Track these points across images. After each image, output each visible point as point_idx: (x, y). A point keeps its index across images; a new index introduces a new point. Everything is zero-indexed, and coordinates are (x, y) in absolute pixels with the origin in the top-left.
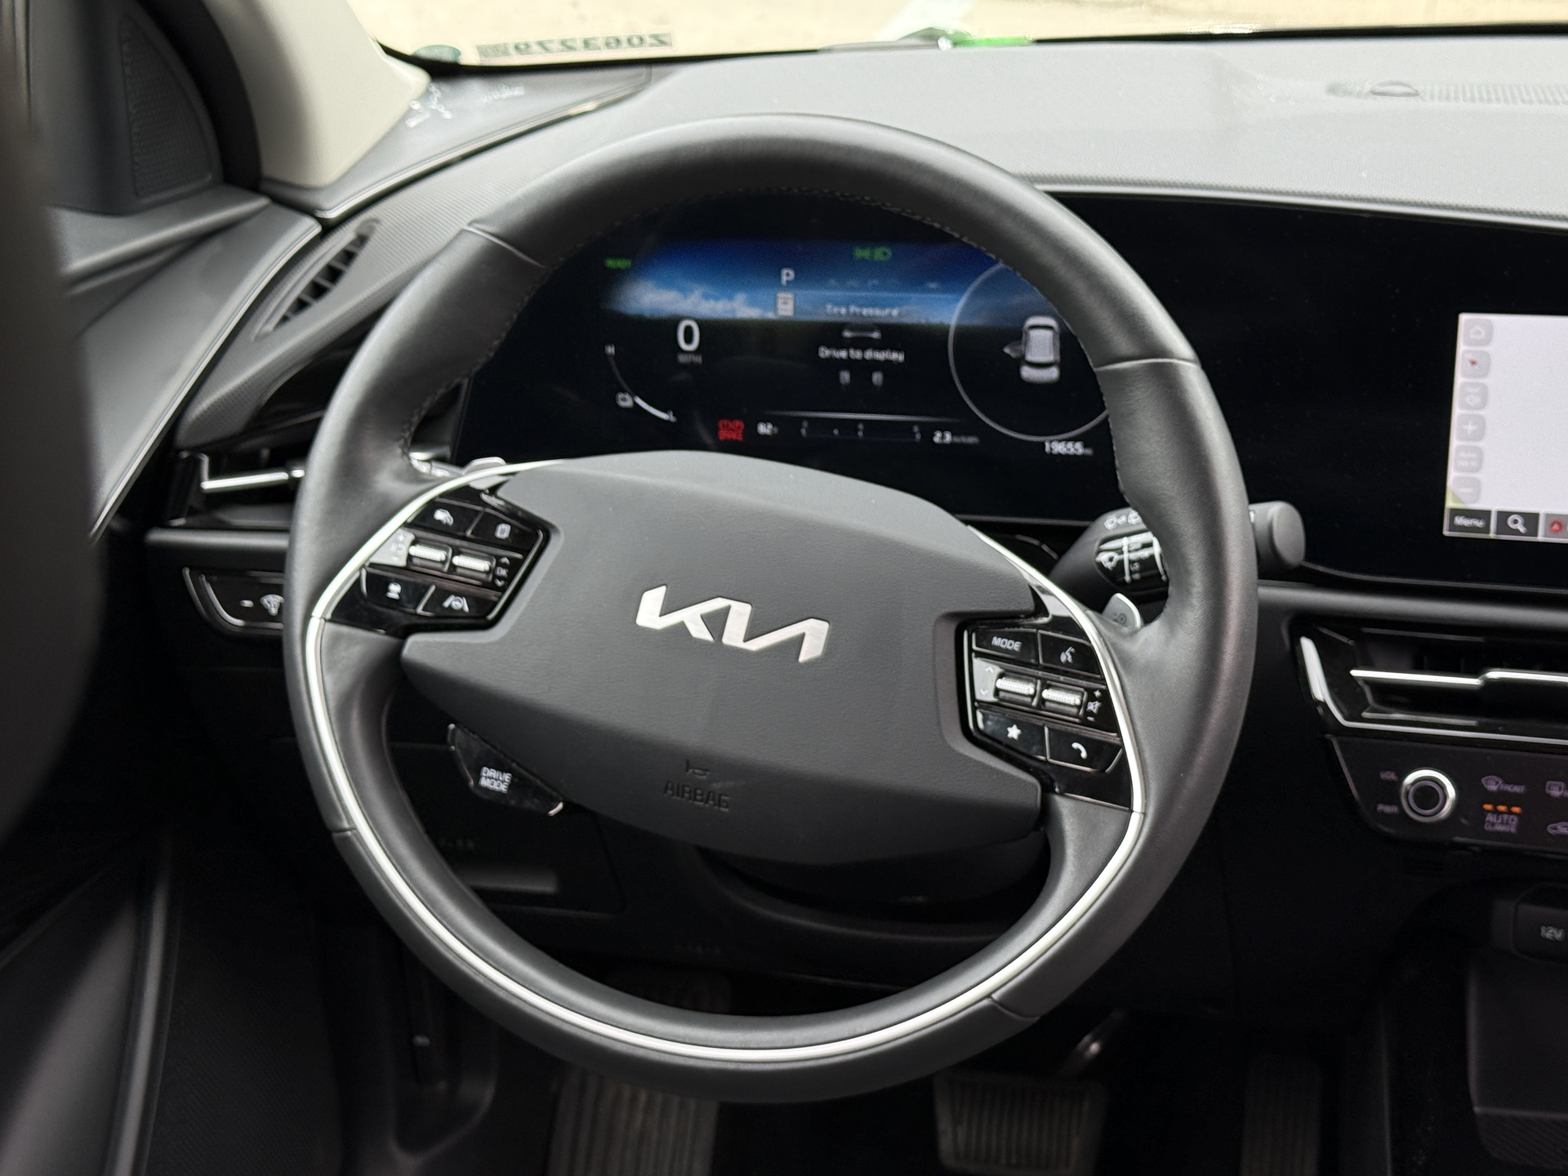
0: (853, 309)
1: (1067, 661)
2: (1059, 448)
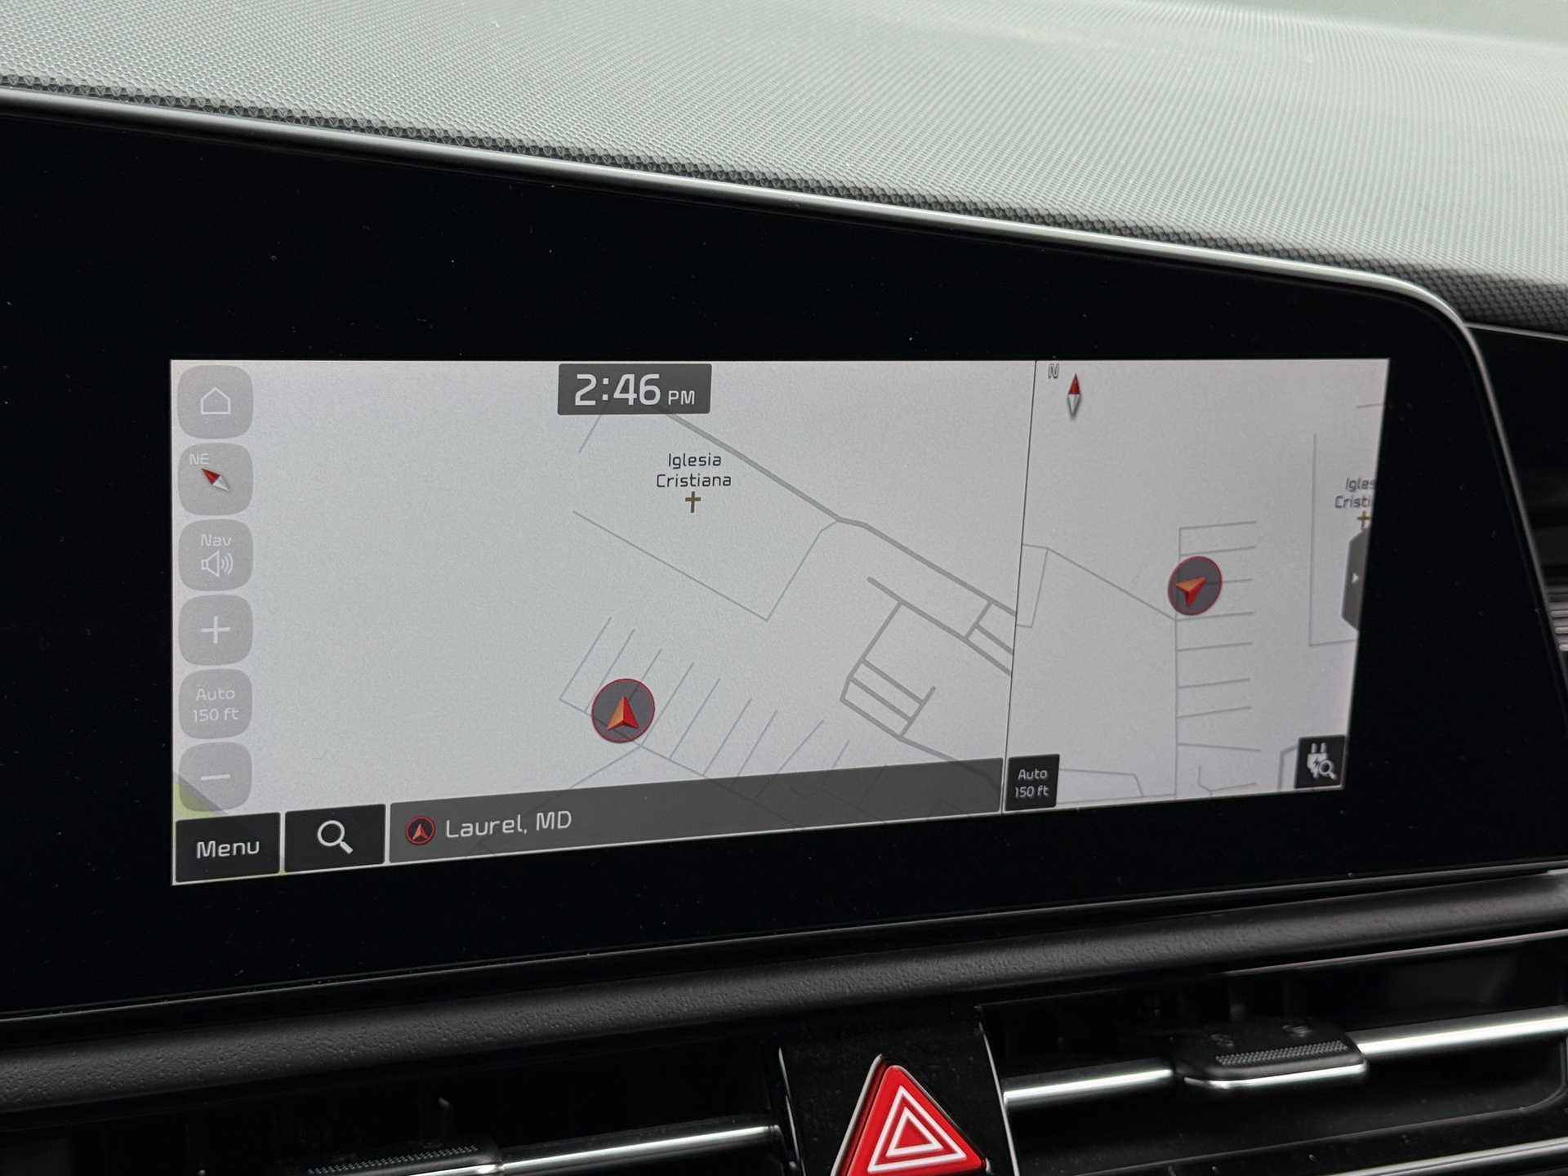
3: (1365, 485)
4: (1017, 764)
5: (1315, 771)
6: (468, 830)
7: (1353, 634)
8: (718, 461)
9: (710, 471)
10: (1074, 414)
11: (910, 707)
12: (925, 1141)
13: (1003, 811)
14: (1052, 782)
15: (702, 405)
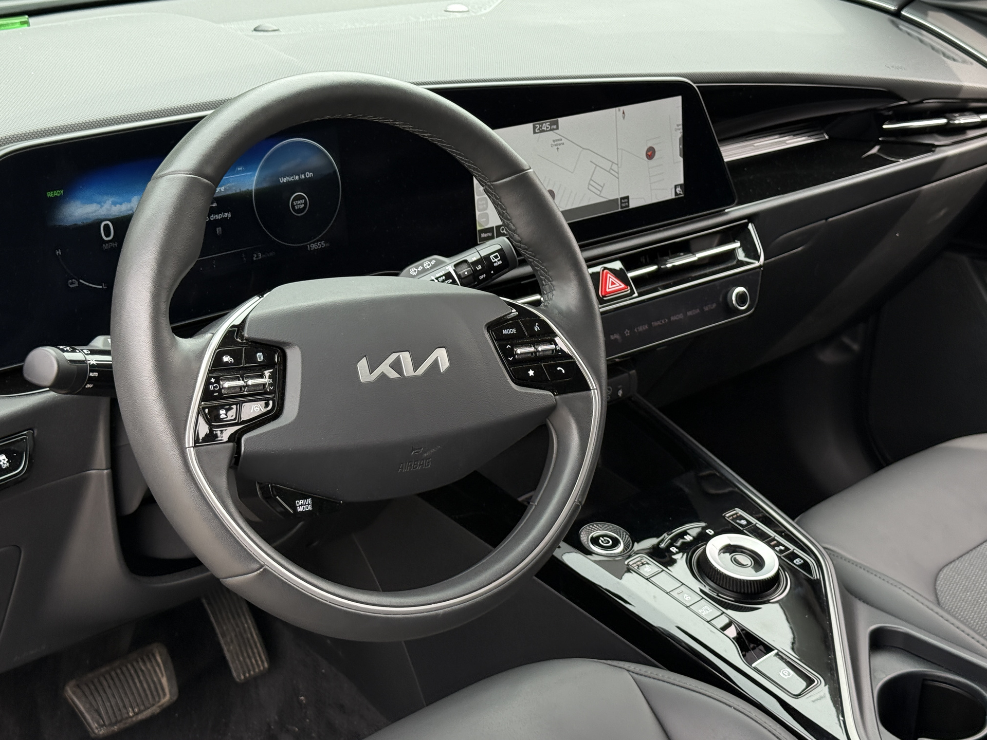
1: (538, 330)
2: (314, 246)
3: (680, 125)
4: (621, 199)
5: (678, 192)
7: (681, 159)
8: (561, 140)
9: (560, 142)
10: (624, 118)
11: (600, 188)
12: (615, 284)
13: (620, 210)
14: (628, 202)
15: (557, 128)
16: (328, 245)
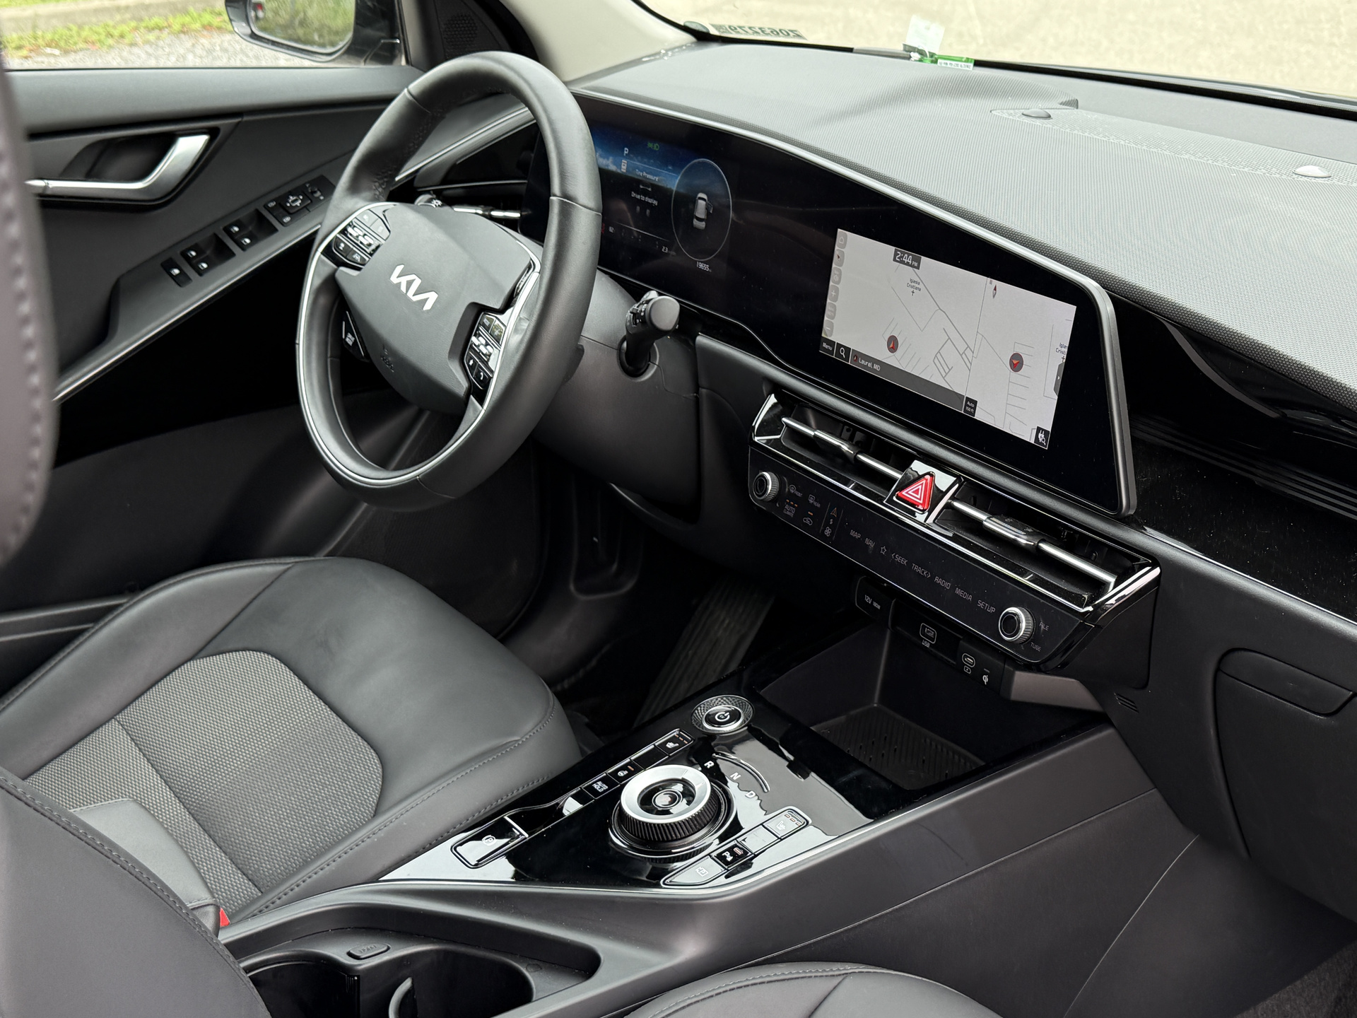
0: (645, 174)
2: (701, 266)
3: (1064, 347)
4: (967, 399)
5: (1040, 440)
6: (863, 362)
7: (1057, 397)
8: (919, 284)
9: (917, 285)
10: (994, 296)
13: (962, 412)
14: (974, 409)
15: (918, 268)
16: (710, 271)
